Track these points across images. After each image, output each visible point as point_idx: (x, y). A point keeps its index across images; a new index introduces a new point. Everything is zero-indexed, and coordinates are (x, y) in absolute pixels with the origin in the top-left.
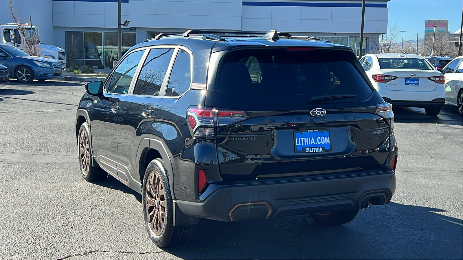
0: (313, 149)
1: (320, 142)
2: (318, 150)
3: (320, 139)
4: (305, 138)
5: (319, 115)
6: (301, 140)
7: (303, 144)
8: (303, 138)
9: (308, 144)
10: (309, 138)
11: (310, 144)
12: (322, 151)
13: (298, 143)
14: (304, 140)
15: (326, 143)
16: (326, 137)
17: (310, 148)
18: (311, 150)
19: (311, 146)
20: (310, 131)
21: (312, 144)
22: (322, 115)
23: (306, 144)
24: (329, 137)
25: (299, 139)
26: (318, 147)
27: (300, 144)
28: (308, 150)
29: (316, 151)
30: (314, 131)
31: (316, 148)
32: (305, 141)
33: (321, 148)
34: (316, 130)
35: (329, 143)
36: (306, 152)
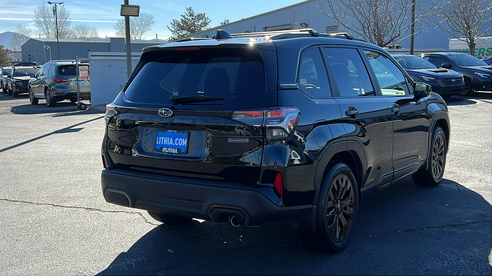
0: (169, 150)
1: (178, 144)
2: (173, 151)
3: (178, 140)
4: (165, 138)
5: (166, 116)
6: (161, 139)
7: (162, 143)
8: (163, 138)
9: (166, 144)
10: (169, 138)
11: (168, 144)
12: (177, 153)
13: (158, 142)
14: (164, 139)
15: (183, 145)
16: (183, 139)
17: (167, 148)
18: (167, 150)
19: (168, 146)
20: (170, 131)
21: (170, 144)
22: (168, 115)
23: (164, 144)
24: (186, 140)
25: (160, 138)
26: (174, 148)
27: (160, 143)
28: (164, 149)
29: (171, 152)
30: (173, 131)
31: (172, 149)
32: (165, 141)
33: (176, 149)
34: (175, 130)
35: (186, 145)
36: (163, 151)
